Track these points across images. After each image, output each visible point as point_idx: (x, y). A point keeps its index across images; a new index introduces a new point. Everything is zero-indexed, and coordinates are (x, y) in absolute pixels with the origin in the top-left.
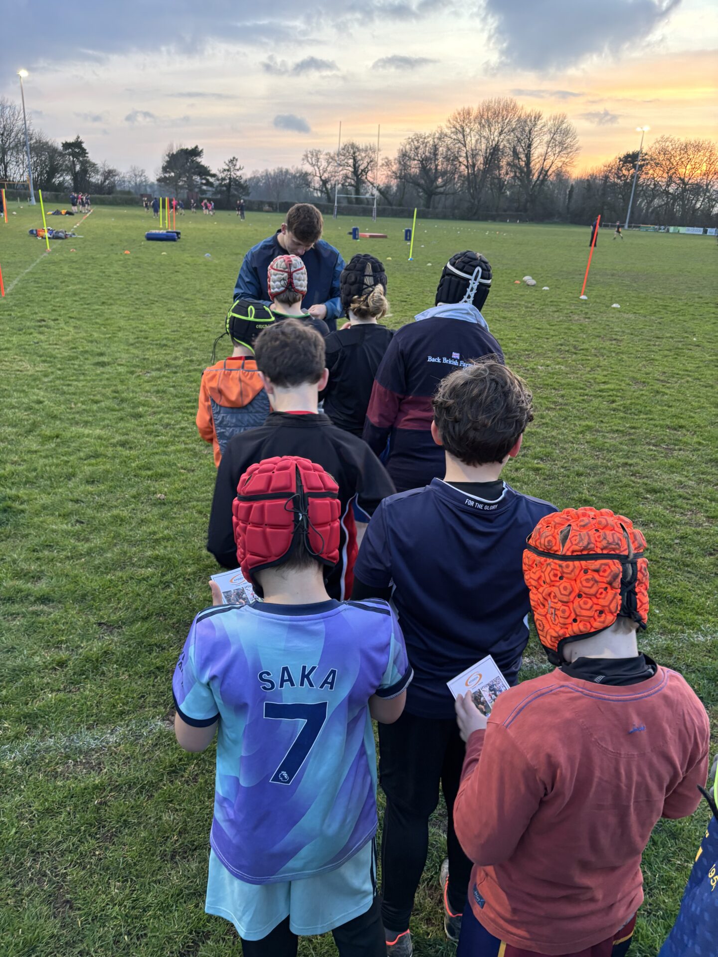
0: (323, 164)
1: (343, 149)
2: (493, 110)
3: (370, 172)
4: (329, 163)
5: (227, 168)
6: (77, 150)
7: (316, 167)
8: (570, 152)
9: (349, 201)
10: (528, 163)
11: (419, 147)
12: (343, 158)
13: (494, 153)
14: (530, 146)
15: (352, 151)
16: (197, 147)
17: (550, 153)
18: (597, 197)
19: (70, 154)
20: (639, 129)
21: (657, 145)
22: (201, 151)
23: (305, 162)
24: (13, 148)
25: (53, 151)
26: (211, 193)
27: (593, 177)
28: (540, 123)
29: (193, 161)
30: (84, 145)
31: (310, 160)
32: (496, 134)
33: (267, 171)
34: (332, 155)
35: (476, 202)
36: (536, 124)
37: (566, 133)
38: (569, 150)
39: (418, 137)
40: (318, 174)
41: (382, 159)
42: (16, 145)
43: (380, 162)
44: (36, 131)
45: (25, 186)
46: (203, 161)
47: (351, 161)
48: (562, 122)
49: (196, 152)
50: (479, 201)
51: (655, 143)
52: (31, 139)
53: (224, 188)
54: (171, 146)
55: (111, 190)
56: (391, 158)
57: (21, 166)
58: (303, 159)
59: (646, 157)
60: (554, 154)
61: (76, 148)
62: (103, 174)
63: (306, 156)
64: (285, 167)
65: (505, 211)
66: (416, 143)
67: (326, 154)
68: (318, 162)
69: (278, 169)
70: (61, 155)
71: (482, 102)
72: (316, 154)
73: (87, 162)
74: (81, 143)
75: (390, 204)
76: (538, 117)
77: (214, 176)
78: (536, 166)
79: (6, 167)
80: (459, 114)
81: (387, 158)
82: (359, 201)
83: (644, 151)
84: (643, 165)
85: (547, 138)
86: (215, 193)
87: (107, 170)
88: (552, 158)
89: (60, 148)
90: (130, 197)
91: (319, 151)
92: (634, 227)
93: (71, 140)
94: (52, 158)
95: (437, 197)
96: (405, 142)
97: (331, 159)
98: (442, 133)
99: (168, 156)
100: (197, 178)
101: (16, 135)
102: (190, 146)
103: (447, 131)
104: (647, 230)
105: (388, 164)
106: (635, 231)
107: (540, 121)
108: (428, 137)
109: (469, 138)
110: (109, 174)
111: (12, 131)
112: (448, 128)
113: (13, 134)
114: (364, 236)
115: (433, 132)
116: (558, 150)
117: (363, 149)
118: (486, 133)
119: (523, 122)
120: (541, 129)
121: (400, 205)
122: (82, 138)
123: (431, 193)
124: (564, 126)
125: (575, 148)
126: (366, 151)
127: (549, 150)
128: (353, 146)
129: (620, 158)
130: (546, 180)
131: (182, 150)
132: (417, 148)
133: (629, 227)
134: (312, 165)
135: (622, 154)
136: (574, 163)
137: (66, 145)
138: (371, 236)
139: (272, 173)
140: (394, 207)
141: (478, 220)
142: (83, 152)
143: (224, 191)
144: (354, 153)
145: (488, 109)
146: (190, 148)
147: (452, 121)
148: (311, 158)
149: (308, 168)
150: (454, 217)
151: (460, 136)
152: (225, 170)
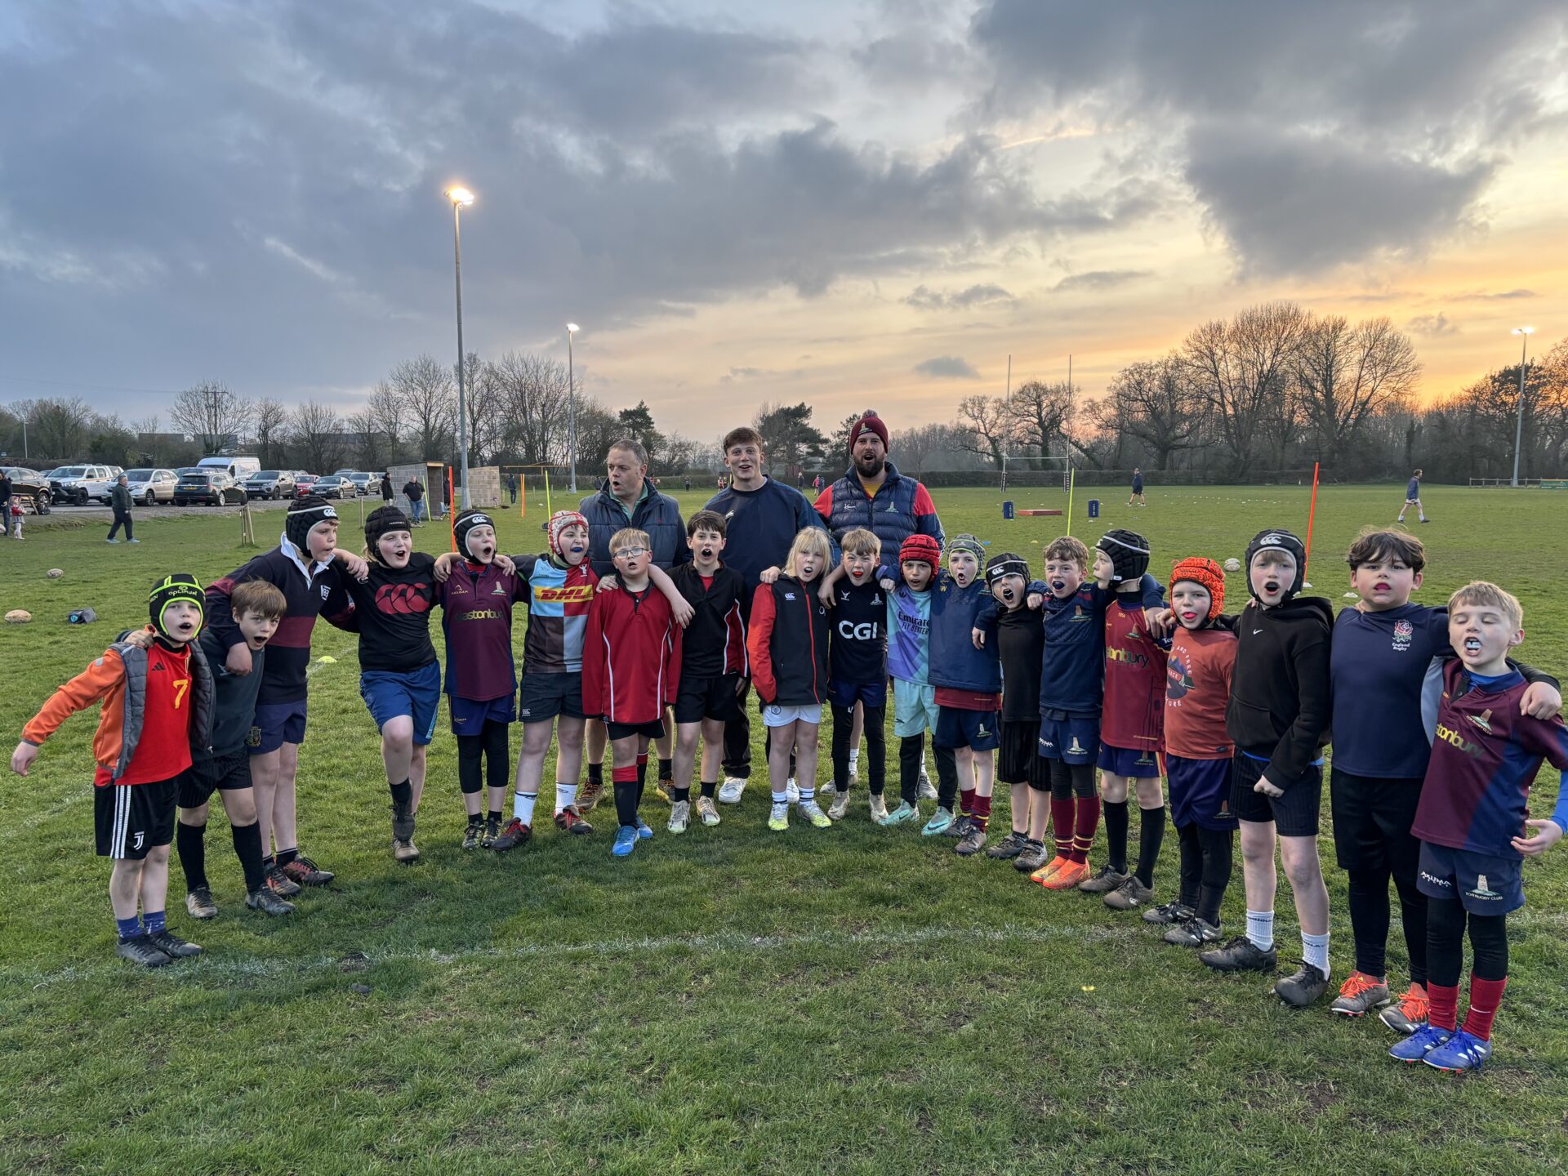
0: (991, 414)
1: (1021, 392)
2: (1260, 322)
3: (1064, 422)
4: (999, 413)
5: (844, 429)
6: (639, 420)
7: (979, 421)
8: (1404, 373)
9: (1033, 466)
10: (1328, 394)
11: (1142, 381)
12: (1021, 404)
13: (1270, 382)
14: (1329, 367)
15: (1034, 393)
16: (803, 405)
17: (1367, 377)
18: (1459, 438)
19: (629, 426)
20: (1515, 332)
21: (1558, 354)
22: (809, 410)
23: (963, 413)
24: (556, 422)
25: (610, 421)
26: (819, 466)
27: (1450, 410)
28: (1343, 336)
29: (796, 424)
30: (649, 413)
31: (969, 410)
32: (1268, 354)
33: (912, 430)
34: (1004, 399)
35: (1242, 457)
36: (1336, 336)
37: (1393, 345)
38: (1401, 371)
39: (1139, 369)
40: (983, 430)
41: (1084, 402)
42: (561, 419)
43: (1080, 407)
44: (589, 398)
45: (567, 471)
46: (811, 422)
47: (1033, 409)
48: (1383, 329)
49: (801, 412)
50: (1247, 456)
51: (1553, 351)
52: (582, 409)
53: (840, 458)
54: (766, 407)
55: (682, 468)
56: (1098, 399)
57: (565, 444)
58: (960, 411)
59: (1542, 372)
60: (1375, 379)
61: (638, 418)
62: (672, 450)
63: (965, 406)
64: (939, 423)
65: (1295, 467)
66: (1137, 376)
67: (996, 402)
68: (982, 412)
69: (930, 426)
70: (619, 427)
71: (1240, 311)
72: (979, 403)
73: (654, 434)
74: (646, 409)
75: (1099, 466)
76: (1339, 327)
77: (826, 441)
78: (1345, 398)
79: (545, 447)
80: (1203, 331)
81: (1091, 401)
82: (1047, 465)
83: (1535, 364)
84: (1539, 385)
85: (1358, 355)
86: (826, 466)
87: (677, 443)
88: (1371, 384)
89: (618, 418)
90: (704, 476)
91: (984, 398)
92: (1529, 483)
93: (632, 407)
94: (605, 432)
95: (1176, 454)
96: (1119, 375)
97: (1002, 407)
98: (1177, 360)
99: (762, 419)
100: (803, 448)
101: (562, 406)
102: (793, 404)
103: (1184, 356)
104: (1553, 488)
105: (1093, 408)
106: (1532, 489)
107: (1343, 332)
108: (1157, 366)
109: (1223, 364)
110: (681, 447)
111: (556, 400)
112: (1185, 351)
113: (558, 404)
114: (1025, 515)
115: (1166, 358)
116: (1380, 372)
117: (1052, 391)
118: (1251, 354)
119: (1311, 335)
120: (1346, 343)
121: (1115, 468)
122: (647, 404)
123: (1165, 448)
124: (1387, 335)
125: (1411, 367)
126: (1058, 392)
127: (1363, 373)
128: (1036, 386)
129: (1492, 377)
130: (1364, 418)
131: (782, 410)
132: (1139, 384)
133: (1520, 483)
134: (974, 418)
135: (1497, 369)
136: (1413, 390)
137: (626, 415)
138: (1035, 514)
139: (920, 433)
140: (1105, 471)
141: (1247, 483)
142: (648, 422)
143: (839, 462)
144: (1039, 397)
145: (1251, 321)
146: (793, 407)
147: (1192, 342)
148: (972, 409)
149: (969, 423)
150: (1206, 482)
151: (1208, 362)
152: (841, 433)
